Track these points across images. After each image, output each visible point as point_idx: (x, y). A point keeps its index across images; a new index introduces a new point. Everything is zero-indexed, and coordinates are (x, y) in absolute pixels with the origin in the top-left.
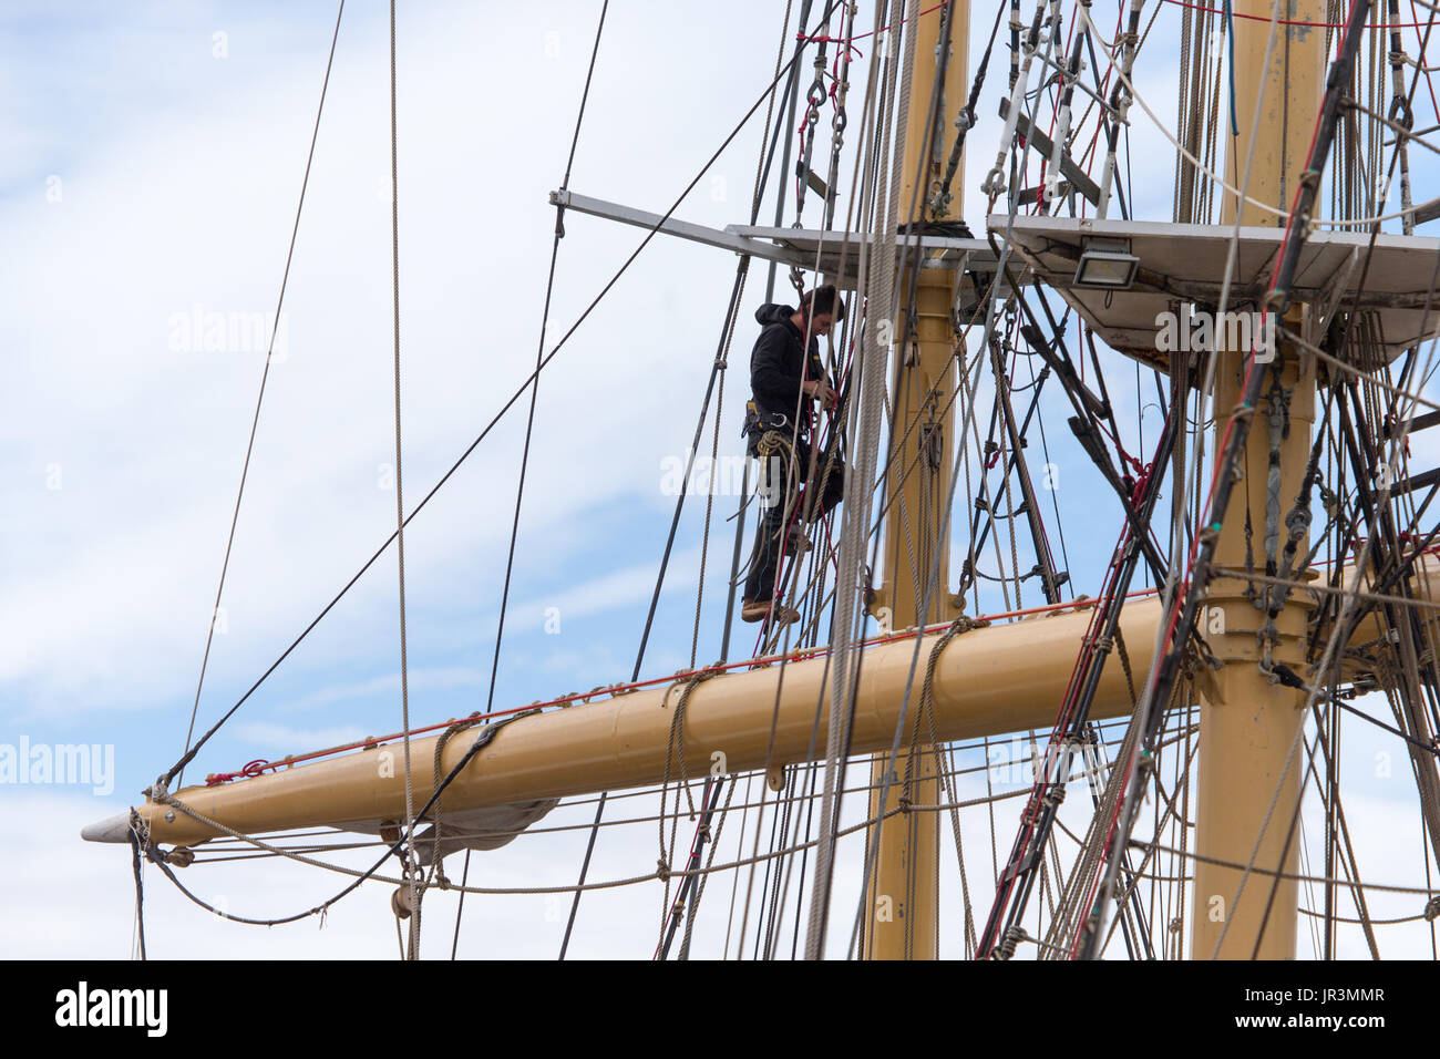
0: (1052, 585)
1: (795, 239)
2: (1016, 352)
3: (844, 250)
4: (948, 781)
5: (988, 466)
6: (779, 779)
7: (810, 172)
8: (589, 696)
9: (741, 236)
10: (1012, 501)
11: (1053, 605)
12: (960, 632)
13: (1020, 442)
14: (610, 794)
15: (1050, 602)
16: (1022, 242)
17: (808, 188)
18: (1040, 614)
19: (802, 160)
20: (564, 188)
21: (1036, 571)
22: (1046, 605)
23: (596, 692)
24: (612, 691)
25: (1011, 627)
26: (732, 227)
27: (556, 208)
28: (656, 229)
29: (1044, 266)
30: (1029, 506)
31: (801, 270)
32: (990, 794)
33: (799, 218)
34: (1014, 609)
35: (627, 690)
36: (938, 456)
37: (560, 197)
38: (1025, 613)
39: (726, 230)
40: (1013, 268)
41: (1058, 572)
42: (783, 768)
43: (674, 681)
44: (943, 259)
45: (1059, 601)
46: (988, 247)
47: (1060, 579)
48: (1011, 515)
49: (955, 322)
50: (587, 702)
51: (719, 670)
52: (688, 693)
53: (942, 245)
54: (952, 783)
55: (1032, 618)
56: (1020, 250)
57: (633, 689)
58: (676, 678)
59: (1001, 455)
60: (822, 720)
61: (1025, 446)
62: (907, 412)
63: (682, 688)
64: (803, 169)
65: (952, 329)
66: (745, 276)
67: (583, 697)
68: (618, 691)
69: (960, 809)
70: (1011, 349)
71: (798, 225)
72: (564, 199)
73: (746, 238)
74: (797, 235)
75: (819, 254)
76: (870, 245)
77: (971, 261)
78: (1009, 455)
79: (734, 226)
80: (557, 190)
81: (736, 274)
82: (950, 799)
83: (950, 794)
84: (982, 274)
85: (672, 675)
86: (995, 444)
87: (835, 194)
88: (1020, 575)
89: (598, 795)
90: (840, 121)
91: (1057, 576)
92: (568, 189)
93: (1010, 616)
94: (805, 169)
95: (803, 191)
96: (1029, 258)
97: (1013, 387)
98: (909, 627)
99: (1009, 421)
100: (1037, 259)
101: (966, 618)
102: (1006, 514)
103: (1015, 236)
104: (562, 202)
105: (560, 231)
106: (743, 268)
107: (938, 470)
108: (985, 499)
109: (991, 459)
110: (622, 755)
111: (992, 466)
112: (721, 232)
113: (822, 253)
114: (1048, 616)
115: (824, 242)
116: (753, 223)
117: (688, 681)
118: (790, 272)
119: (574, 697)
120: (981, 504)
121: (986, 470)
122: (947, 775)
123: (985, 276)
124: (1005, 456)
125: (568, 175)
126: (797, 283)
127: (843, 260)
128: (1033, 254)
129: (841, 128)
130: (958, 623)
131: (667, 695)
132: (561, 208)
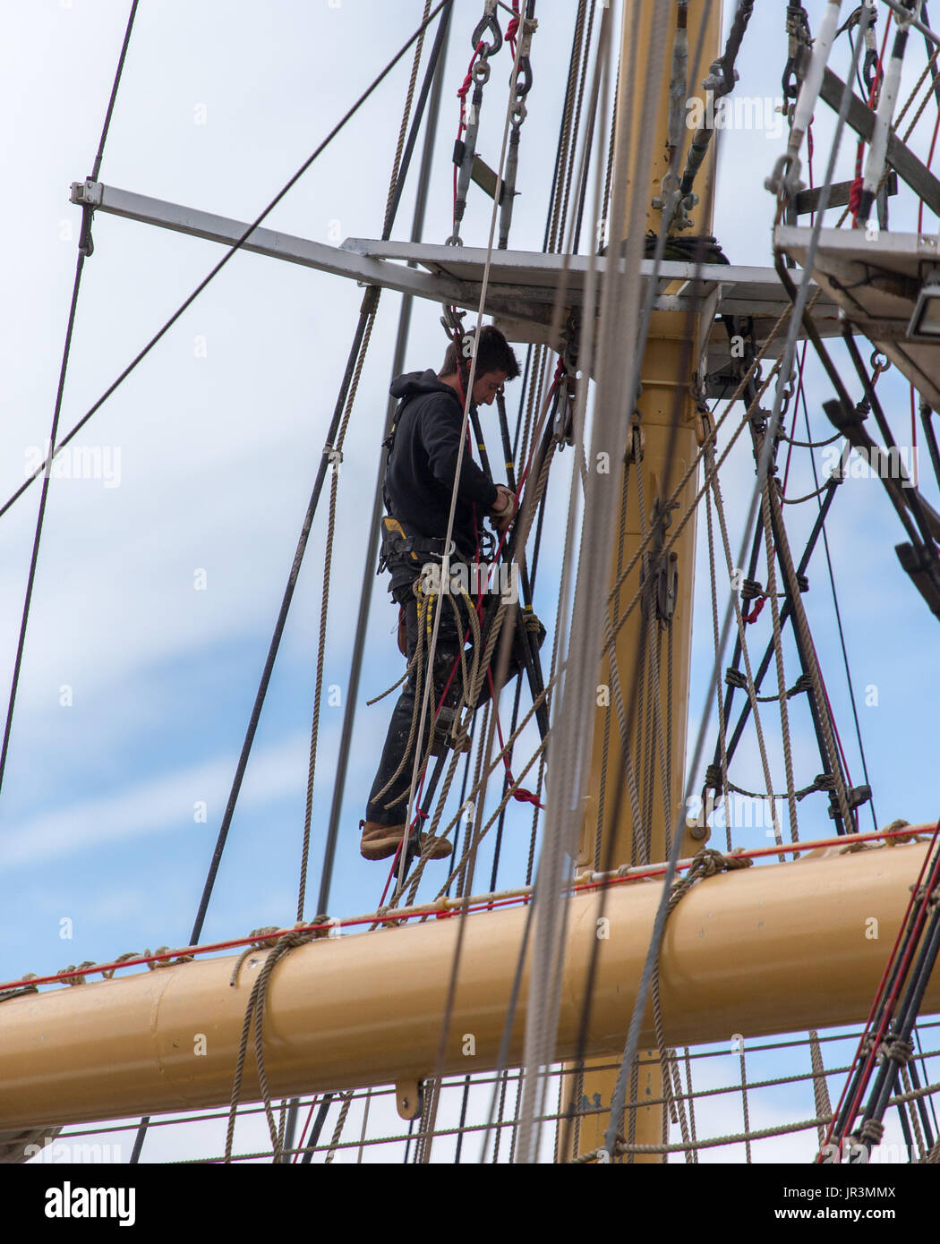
0: (845, 806)
1: (452, 263)
2: (792, 443)
3: (563, 283)
4: (682, 1109)
5: (748, 618)
6: (414, 1103)
7: (475, 158)
8: (113, 968)
9: (367, 256)
10: (785, 673)
11: (846, 837)
12: (705, 875)
13: (797, 582)
14: (153, 1119)
15: (840, 832)
16: (828, 270)
17: (471, 181)
18: (829, 849)
19: (463, 139)
20: (93, 178)
21: (821, 783)
22: (834, 836)
23: (124, 962)
24: (149, 960)
25: (783, 870)
26: (352, 243)
27: (80, 208)
28: (239, 244)
29: (860, 308)
30: (810, 683)
31: (459, 310)
32: (747, 1129)
33: (456, 229)
34: (787, 842)
35: (173, 960)
36: (670, 602)
37: (87, 193)
38: (805, 848)
39: (343, 246)
40: (815, 313)
41: (855, 787)
42: (420, 1084)
43: (248, 947)
44: (681, 297)
45: (856, 830)
46: (775, 279)
47: (858, 797)
48: (784, 696)
49: (699, 394)
50: (110, 977)
51: (319, 930)
52: (272, 964)
53: (682, 274)
54: (687, 1112)
55: (818, 856)
56: (825, 284)
57: (184, 958)
58: (251, 941)
59: (768, 602)
60: (519, 1005)
61: (805, 588)
62: (622, 534)
63: (263, 957)
64: (463, 153)
65: (694, 405)
66: (373, 318)
67: (102, 969)
68: (160, 961)
69: (699, 1151)
70: (784, 438)
71: (455, 240)
72: (93, 195)
73: (375, 259)
74: (453, 255)
75: (484, 286)
76: (600, 274)
77: (725, 298)
78: (781, 602)
79: (356, 240)
80: (83, 181)
81: (358, 315)
82: (686, 1137)
83: (684, 1130)
84: (741, 319)
85: (247, 936)
86: (758, 586)
87: (513, 193)
88: (796, 789)
89: (137, 1121)
90: (522, 79)
91: (853, 792)
92: (99, 181)
93: (781, 852)
94: (467, 154)
95: (464, 188)
96: (836, 295)
97: (788, 496)
98: (623, 867)
99: (780, 548)
100: (848, 295)
101: (714, 853)
102: (776, 693)
103: (818, 262)
104: (89, 200)
105: (86, 245)
106: (370, 306)
107: (670, 623)
108: (742, 669)
109: (752, 608)
110: (166, 1060)
111: (753, 619)
112: (334, 250)
113: (492, 283)
114: (843, 853)
115: (494, 268)
116: (386, 236)
117: (269, 946)
118: (442, 314)
119: (88, 969)
120: (736, 679)
121: (745, 625)
122: (681, 1099)
123: (745, 324)
124: (774, 603)
125: (99, 158)
126: (453, 331)
127: (560, 299)
128: (844, 289)
129: (522, 90)
130: (702, 862)
131: (239, 967)
132: (89, 209)
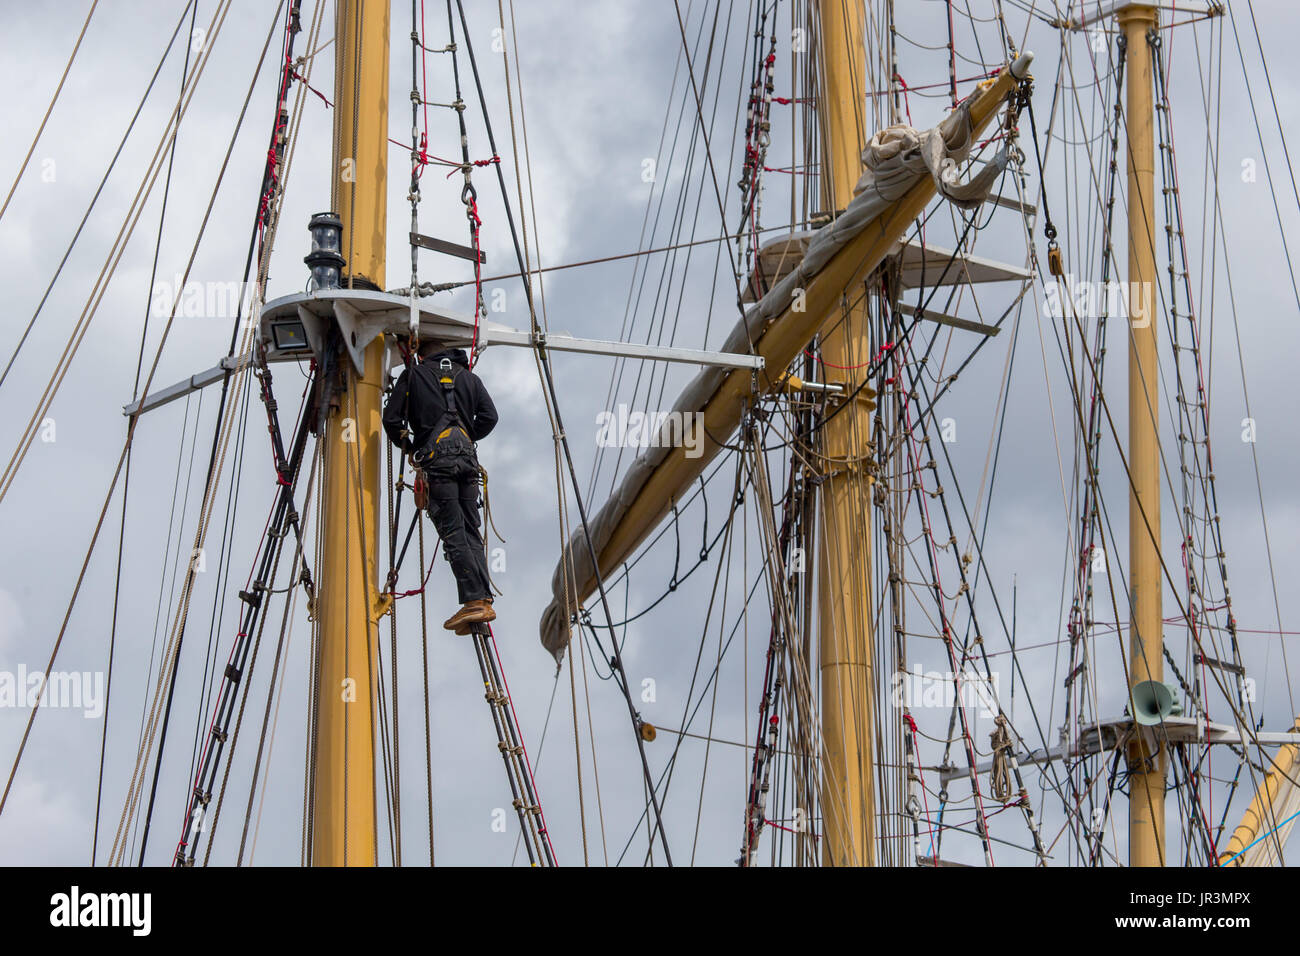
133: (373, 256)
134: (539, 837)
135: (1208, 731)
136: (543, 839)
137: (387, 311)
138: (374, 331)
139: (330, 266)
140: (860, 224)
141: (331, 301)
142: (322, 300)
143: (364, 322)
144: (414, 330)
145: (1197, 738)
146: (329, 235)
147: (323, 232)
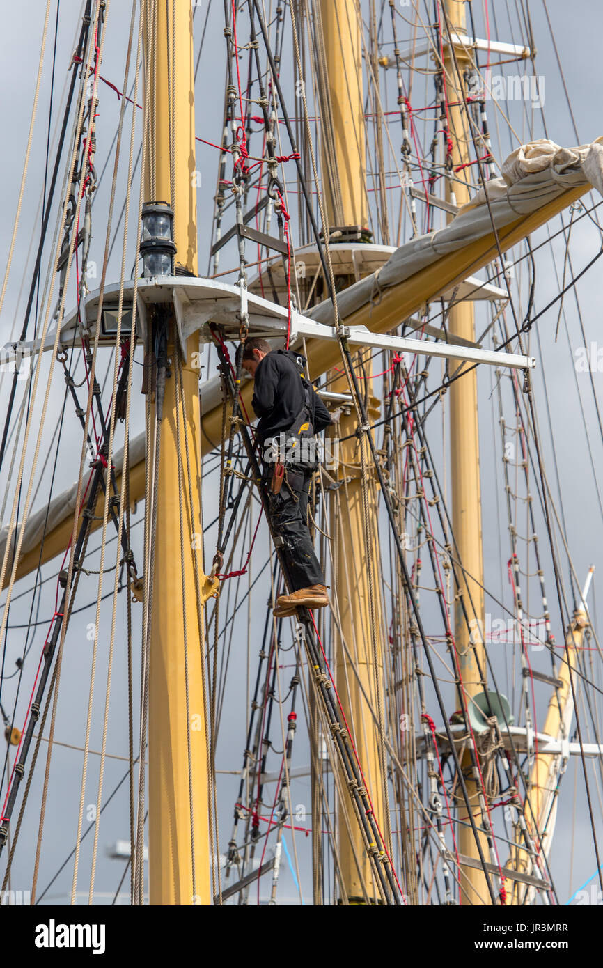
133: (189, 246)
134: (366, 817)
135: (536, 741)
136: (370, 820)
137: (216, 299)
138: (200, 320)
139: (162, 253)
140: (472, 238)
141: (170, 288)
142: (161, 286)
143: (191, 310)
144: (244, 319)
145: (526, 748)
146: (161, 222)
147: (156, 220)
